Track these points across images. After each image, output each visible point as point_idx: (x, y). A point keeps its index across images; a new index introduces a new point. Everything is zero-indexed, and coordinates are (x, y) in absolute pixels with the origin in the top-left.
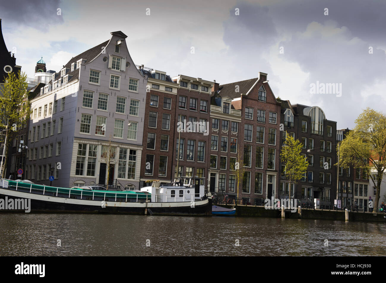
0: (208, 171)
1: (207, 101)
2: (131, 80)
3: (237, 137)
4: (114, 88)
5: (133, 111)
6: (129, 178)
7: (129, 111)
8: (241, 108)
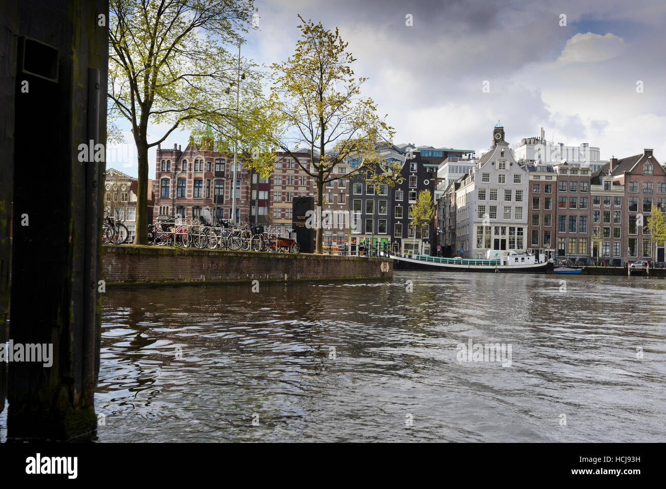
0: (590, 240)
1: (587, 182)
2: (516, 176)
3: (621, 209)
4: (501, 184)
5: (519, 198)
6: (518, 248)
7: (515, 199)
8: (624, 184)
